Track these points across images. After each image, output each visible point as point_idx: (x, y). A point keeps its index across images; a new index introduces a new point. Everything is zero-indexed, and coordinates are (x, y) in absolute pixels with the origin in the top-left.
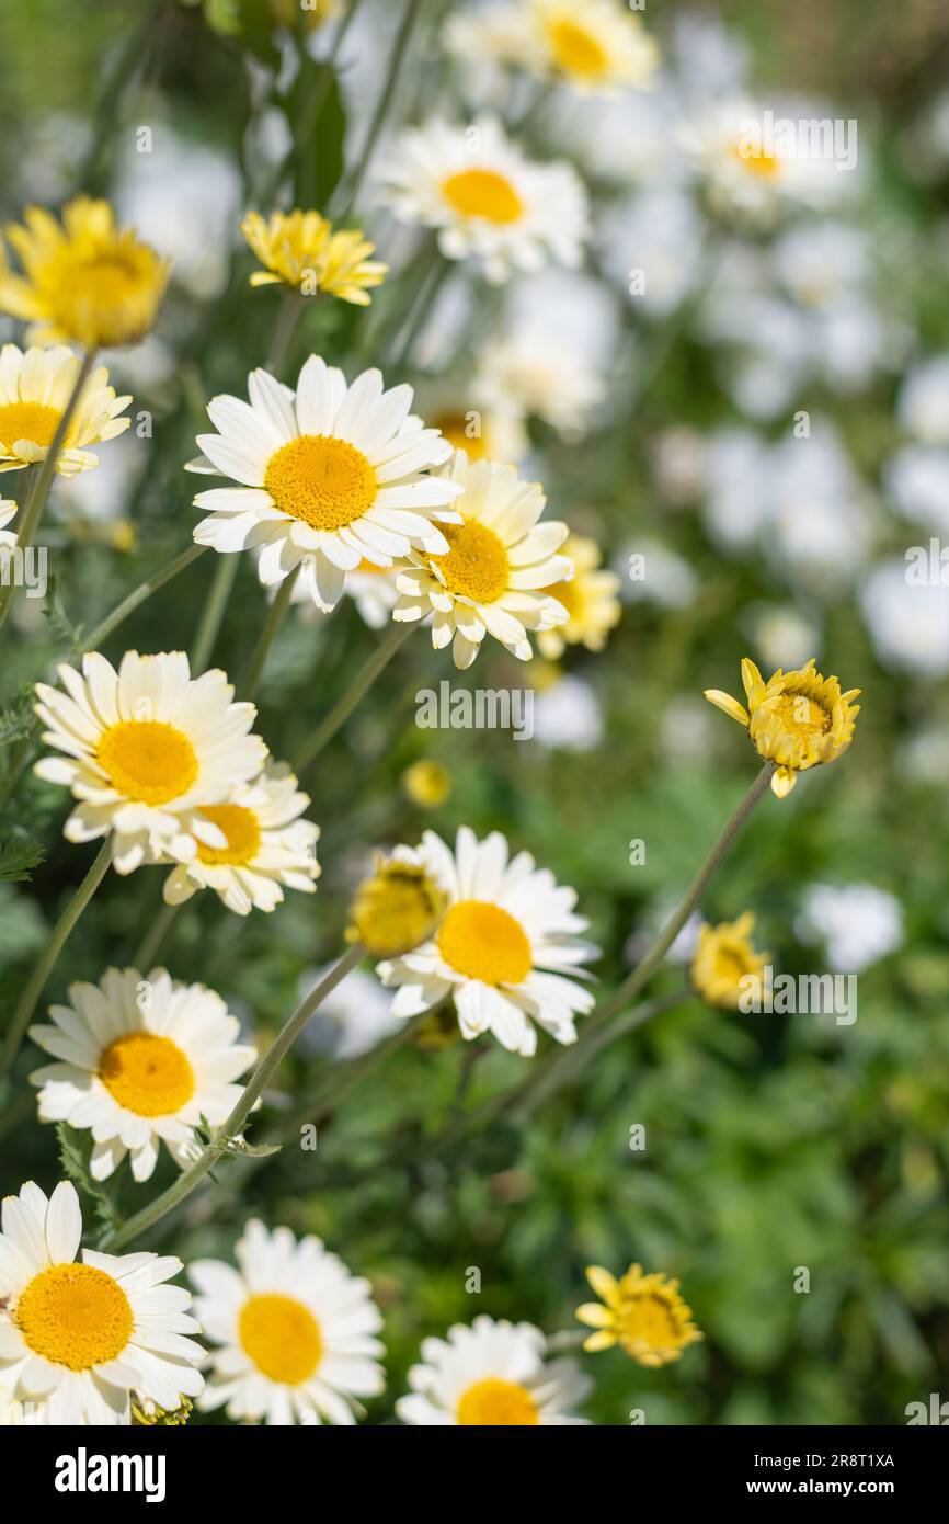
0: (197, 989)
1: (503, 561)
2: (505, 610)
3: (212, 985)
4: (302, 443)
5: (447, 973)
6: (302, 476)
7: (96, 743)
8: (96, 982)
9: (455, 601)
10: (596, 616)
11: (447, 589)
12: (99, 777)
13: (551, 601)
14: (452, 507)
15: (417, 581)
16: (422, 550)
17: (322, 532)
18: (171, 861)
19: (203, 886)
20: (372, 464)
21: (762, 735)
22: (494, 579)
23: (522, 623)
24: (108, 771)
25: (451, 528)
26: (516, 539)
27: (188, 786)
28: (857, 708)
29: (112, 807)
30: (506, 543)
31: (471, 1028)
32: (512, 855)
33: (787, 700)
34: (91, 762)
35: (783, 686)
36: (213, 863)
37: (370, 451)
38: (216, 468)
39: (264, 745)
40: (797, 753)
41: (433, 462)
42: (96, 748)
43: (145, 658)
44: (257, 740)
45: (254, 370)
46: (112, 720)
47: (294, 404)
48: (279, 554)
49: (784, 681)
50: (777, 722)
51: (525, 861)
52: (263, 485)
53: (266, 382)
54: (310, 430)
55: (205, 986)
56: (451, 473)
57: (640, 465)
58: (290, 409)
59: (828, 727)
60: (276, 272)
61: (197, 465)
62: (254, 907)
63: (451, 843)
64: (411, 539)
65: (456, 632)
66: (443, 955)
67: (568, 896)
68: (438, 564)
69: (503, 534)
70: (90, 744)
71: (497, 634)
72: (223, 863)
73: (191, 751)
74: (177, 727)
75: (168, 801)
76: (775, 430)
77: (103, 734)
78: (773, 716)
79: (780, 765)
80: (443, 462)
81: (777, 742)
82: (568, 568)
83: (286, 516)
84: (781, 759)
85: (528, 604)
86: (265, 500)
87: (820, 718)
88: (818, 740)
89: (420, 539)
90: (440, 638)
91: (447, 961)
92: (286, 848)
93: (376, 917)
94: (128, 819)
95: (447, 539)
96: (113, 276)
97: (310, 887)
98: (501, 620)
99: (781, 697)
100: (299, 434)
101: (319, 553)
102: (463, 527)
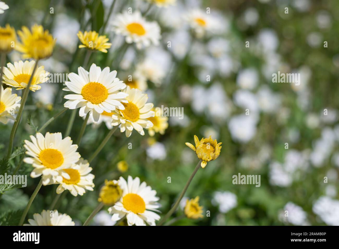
0: (65, 215)
1: (138, 112)
2: (139, 124)
3: (68, 214)
4: (90, 84)
5: (124, 210)
6: (90, 91)
7: (39, 154)
8: (40, 214)
9: (126, 121)
10: (162, 126)
11: (124, 118)
12: (39, 162)
13: (149, 122)
14: (126, 99)
15: (117, 116)
16: (118, 109)
17: (95, 105)
18: (58, 183)
19: (66, 189)
20: (107, 89)
21: (199, 153)
22: (136, 116)
23: (142, 127)
24: (42, 161)
25: (126, 104)
26: (141, 107)
27: (61, 164)
28: (221, 147)
29: (43, 169)
30: (139, 108)
31: (130, 224)
32: (141, 182)
33: (205, 145)
34: (38, 159)
35: (204, 142)
36: (69, 184)
37: (107, 86)
38: (70, 89)
39: (80, 155)
40: (207, 157)
41: (121, 88)
42: (39, 155)
43: (51, 134)
44: (78, 153)
45: (79, 67)
46: (43, 149)
47: (89, 75)
48: (84, 110)
49: (204, 140)
50: (202, 150)
51: (144, 184)
52: (81, 93)
53: (82, 70)
54: (92, 81)
55: (67, 214)
56: (126, 91)
57: (176, 93)
58: (88, 76)
59: (214, 152)
60: (85, 45)
61: (65, 89)
62: (78, 194)
63: (126, 180)
64: (115, 106)
65: (126, 129)
66: (124, 206)
67: (154, 192)
68: (122, 112)
69: (138, 106)
70: (37, 154)
71: (136, 129)
72: (71, 184)
73: (62, 156)
74: (59, 150)
75: (57, 168)
76: (208, 86)
77: (41, 152)
78: (201, 149)
79: (203, 160)
80: (124, 89)
81: (202, 155)
82: (153, 114)
83: (86, 101)
84: (203, 159)
85: (143, 122)
86: (81, 97)
87: (212, 149)
88: (212, 154)
89: (118, 106)
90: (123, 130)
91: (125, 208)
92: (86, 180)
93: (105, 196)
94: (46, 172)
95: (125, 107)
96: (43, 42)
97: (92, 190)
98: (138, 126)
99: (203, 144)
100: (90, 82)
101: (94, 109)
102: (128, 104)
